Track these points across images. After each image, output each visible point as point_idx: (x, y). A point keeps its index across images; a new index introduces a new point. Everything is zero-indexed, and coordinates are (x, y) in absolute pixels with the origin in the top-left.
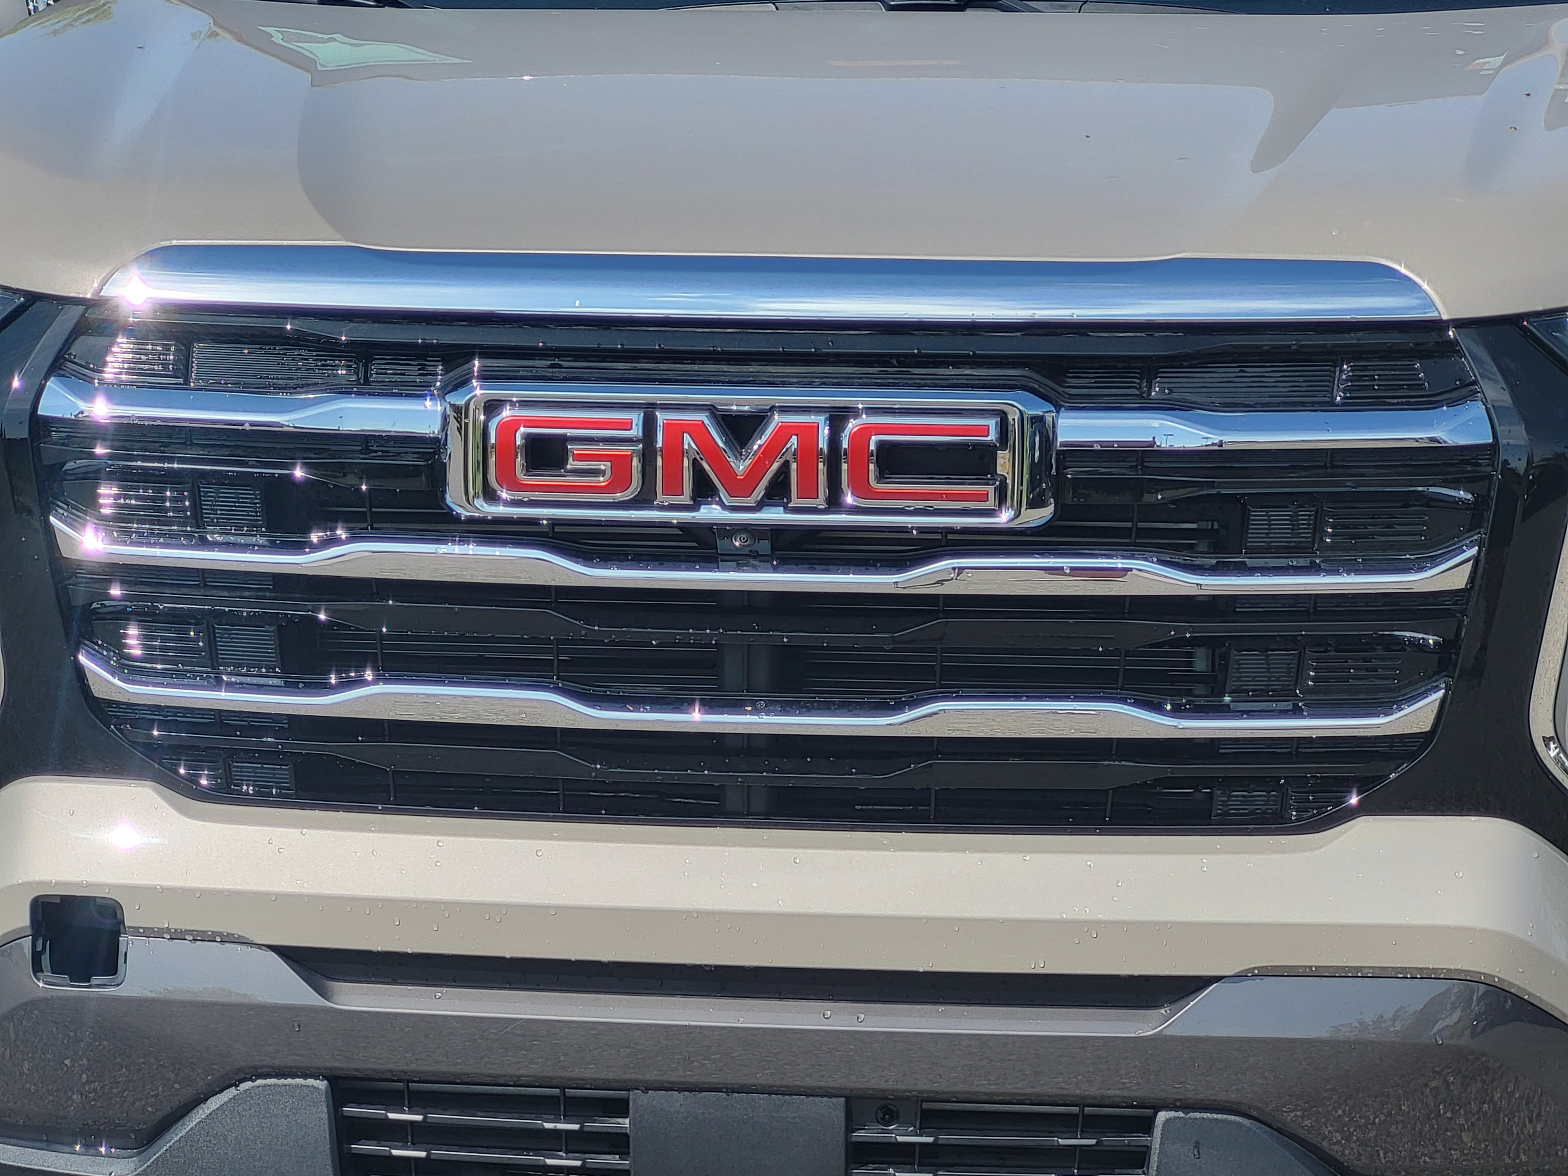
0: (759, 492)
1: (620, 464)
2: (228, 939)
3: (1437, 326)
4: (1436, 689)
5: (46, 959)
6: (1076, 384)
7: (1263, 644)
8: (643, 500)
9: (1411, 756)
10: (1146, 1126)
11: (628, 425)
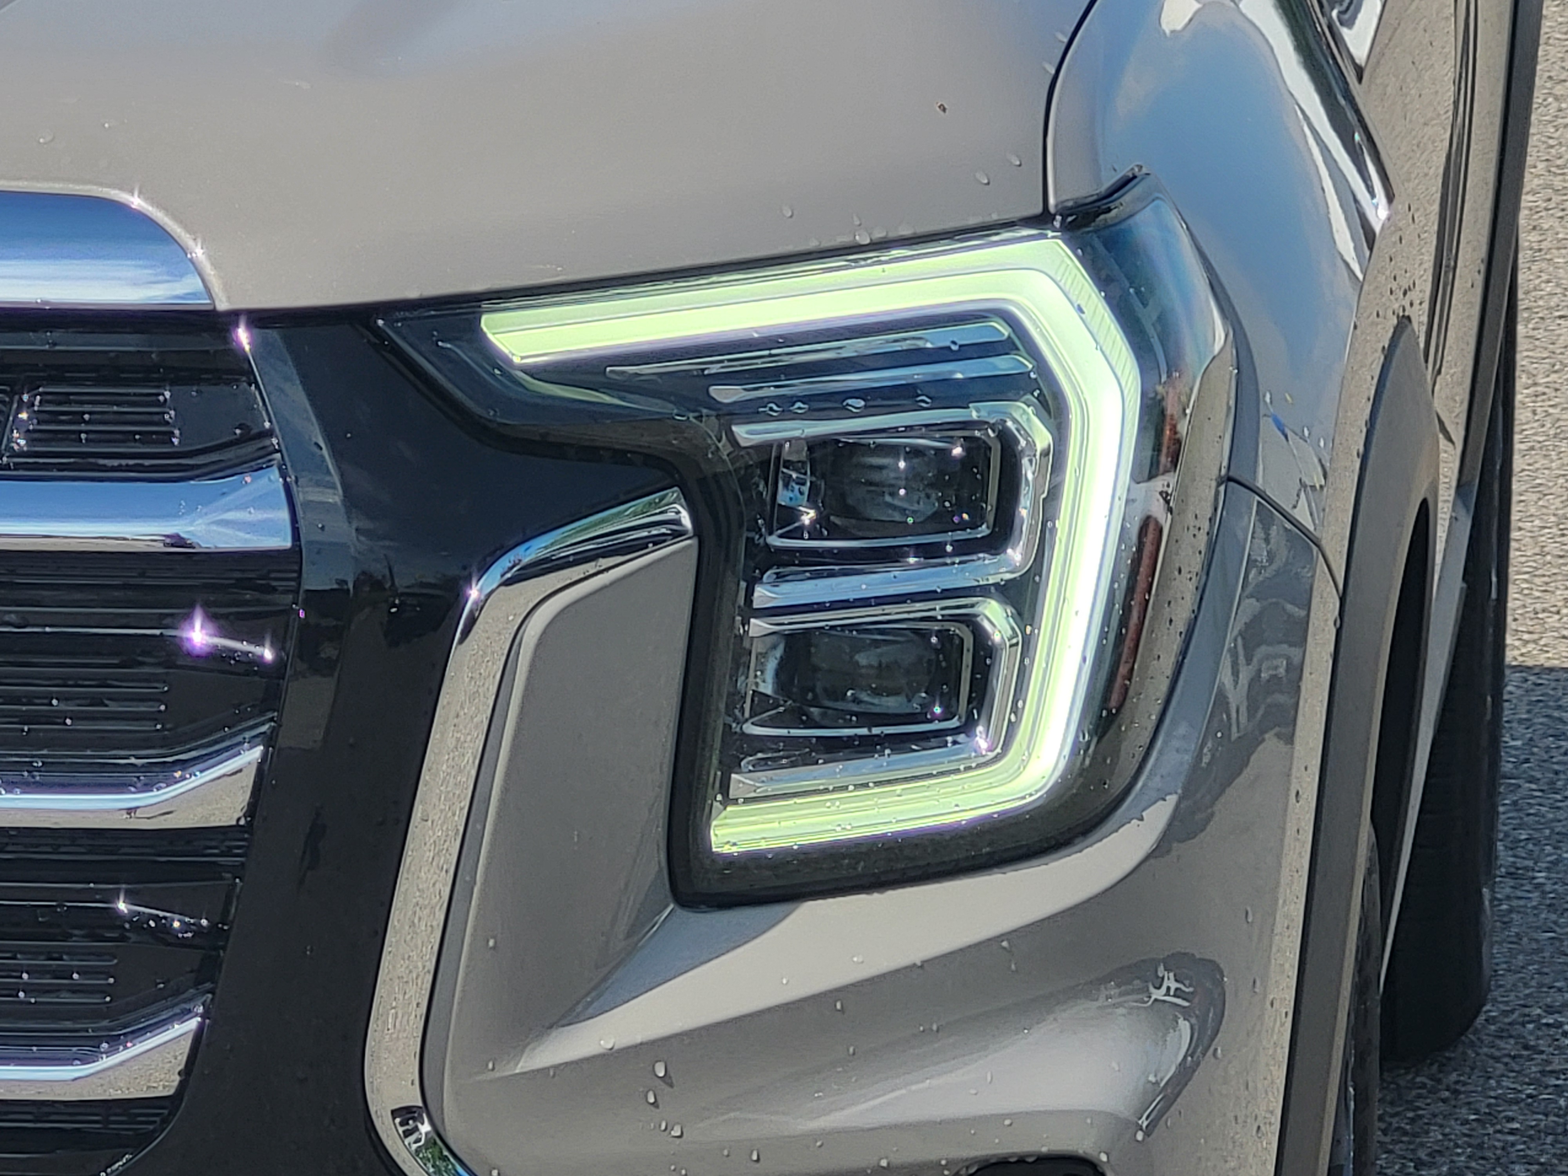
4: (184, 1015)
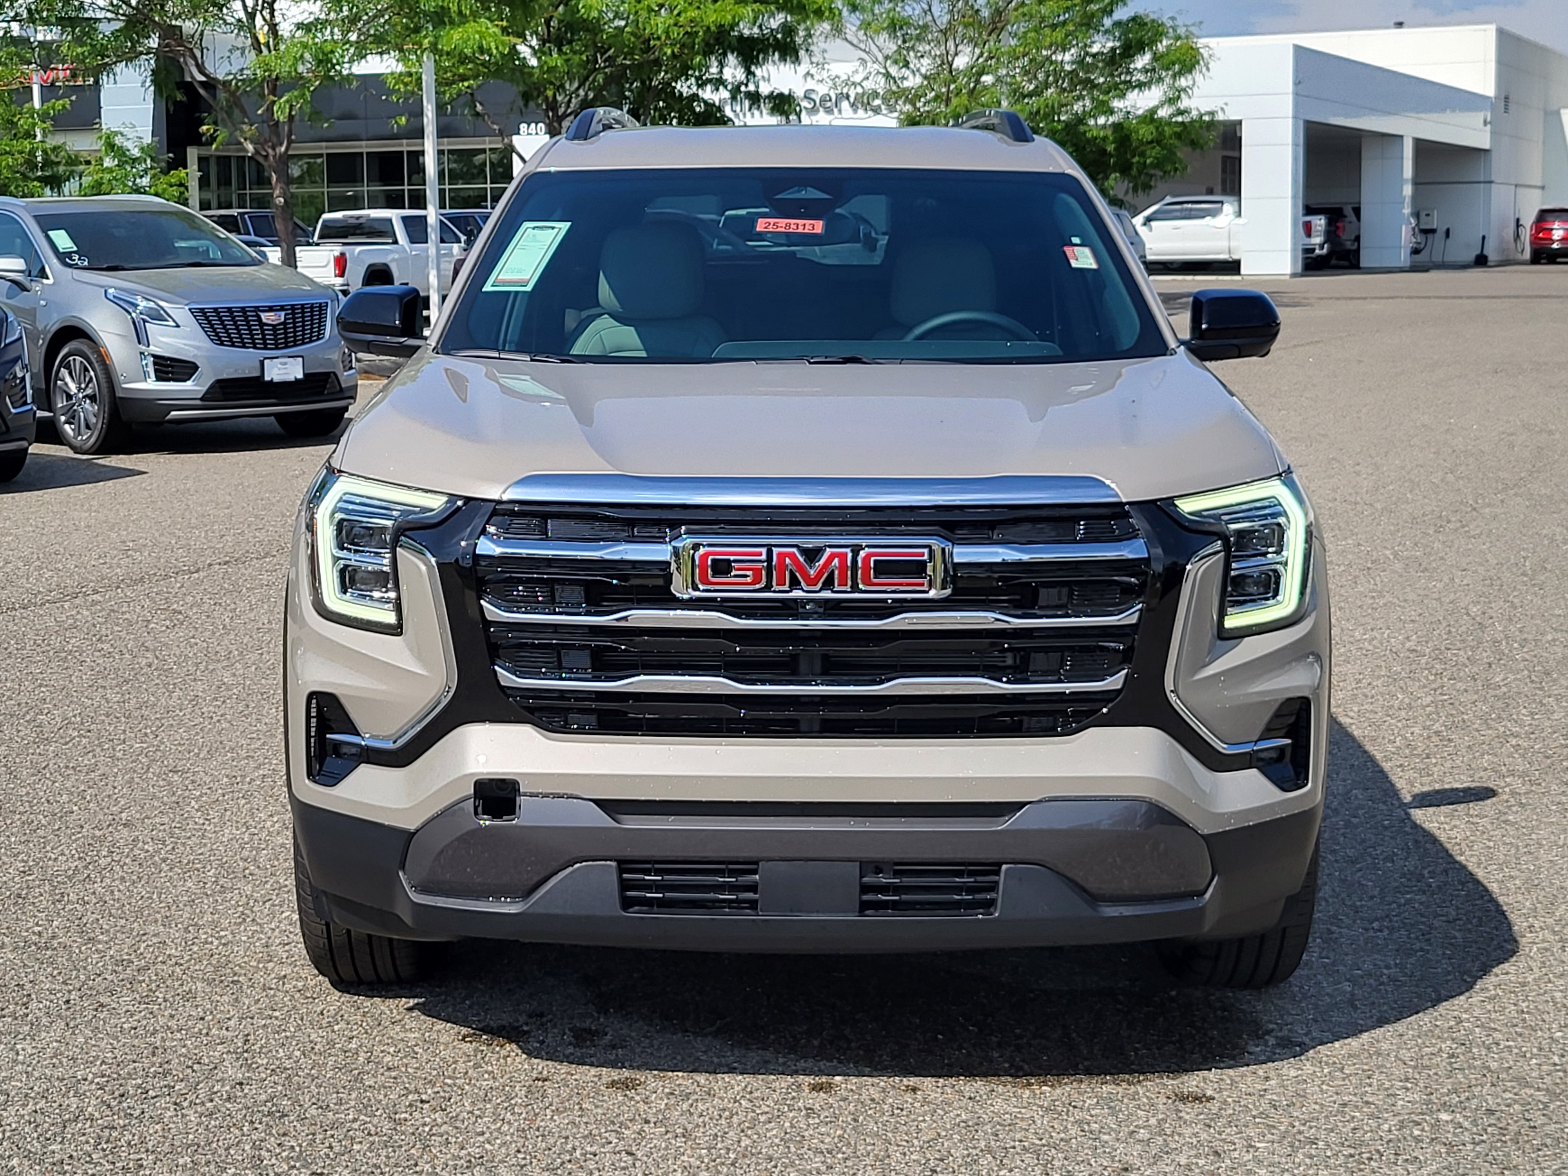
0: (820, 585)
1: (757, 573)
2: (570, 797)
3: (1121, 505)
4: (1123, 670)
5: (480, 809)
6: (961, 533)
7: (1046, 650)
8: (768, 588)
9: (1112, 700)
10: (997, 873)
11: (760, 554)
